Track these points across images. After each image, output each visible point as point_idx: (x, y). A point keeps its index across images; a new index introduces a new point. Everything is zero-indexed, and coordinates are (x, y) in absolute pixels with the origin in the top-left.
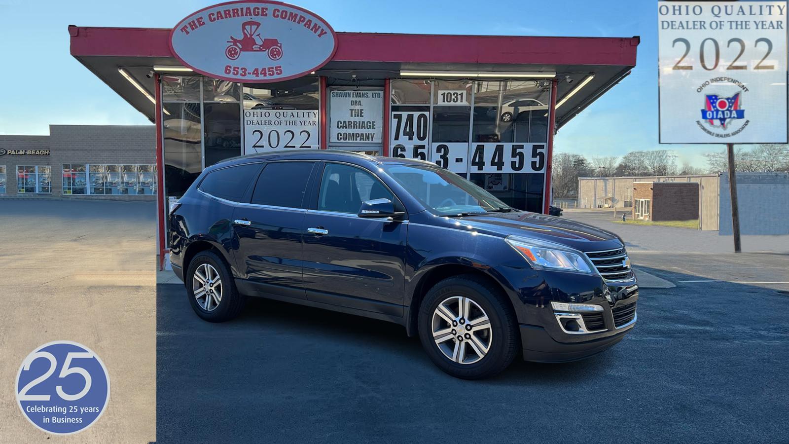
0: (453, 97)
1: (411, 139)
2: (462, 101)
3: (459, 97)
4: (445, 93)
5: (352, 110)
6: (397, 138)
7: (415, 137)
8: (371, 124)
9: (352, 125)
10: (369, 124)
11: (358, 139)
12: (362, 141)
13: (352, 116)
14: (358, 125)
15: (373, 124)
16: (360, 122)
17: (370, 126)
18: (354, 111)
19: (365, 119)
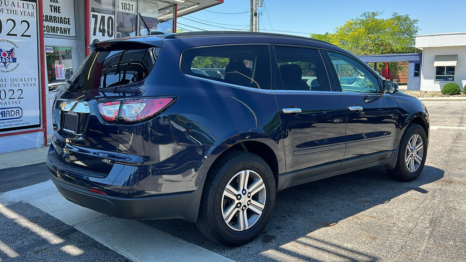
0: (128, 7)
1: (103, 35)
2: (132, 11)
3: (131, 7)
4: (123, 3)
5: (51, 6)
6: (94, 34)
7: (106, 34)
8: (67, 21)
9: (53, 19)
10: (65, 20)
11: (59, 32)
12: (61, 34)
13: (52, 11)
14: (57, 20)
15: (68, 20)
16: (58, 17)
17: (66, 21)
18: (53, 7)
19: (63, 14)
